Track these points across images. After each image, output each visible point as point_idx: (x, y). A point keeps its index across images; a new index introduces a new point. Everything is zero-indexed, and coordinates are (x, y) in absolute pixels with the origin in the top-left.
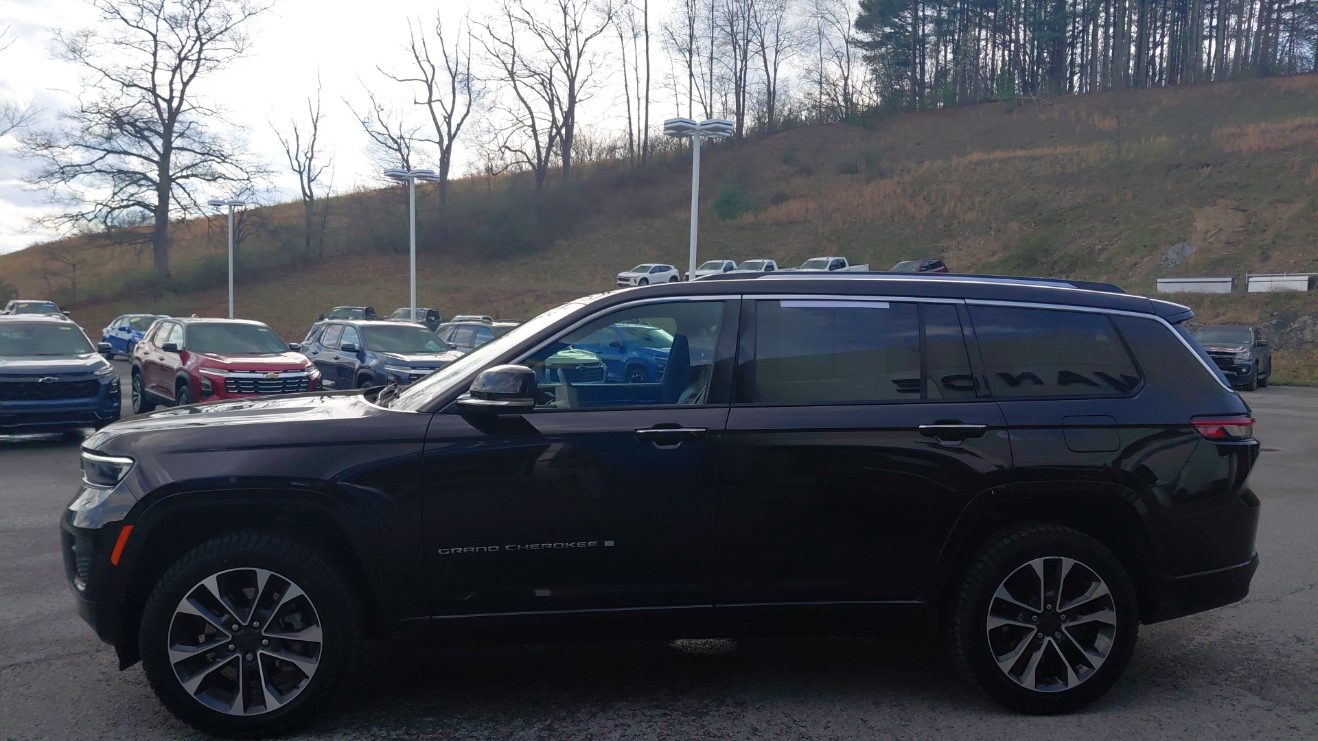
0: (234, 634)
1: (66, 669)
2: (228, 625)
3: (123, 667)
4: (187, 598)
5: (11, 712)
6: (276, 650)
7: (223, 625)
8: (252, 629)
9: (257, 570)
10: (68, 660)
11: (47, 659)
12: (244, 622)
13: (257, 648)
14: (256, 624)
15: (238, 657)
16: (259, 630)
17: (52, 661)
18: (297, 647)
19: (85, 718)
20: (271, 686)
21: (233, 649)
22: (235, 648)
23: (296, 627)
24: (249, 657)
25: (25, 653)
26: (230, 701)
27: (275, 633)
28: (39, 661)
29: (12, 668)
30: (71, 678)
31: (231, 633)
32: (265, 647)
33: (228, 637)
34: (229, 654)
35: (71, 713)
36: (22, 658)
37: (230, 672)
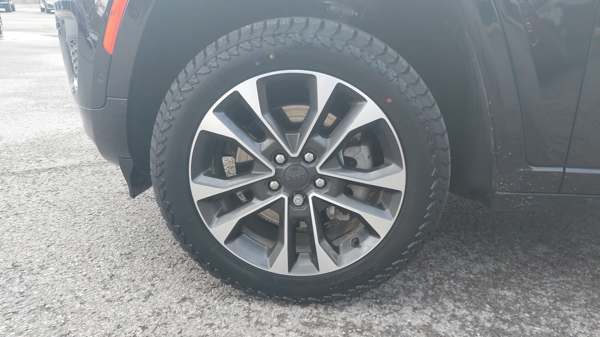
0: (278, 167)
1: (94, 177)
2: (271, 154)
3: (134, 194)
4: (214, 111)
5: (31, 223)
6: (335, 195)
7: (264, 154)
8: (303, 164)
9: (317, 74)
10: (98, 168)
11: (81, 165)
12: (293, 151)
13: (309, 189)
14: (309, 156)
15: (282, 199)
16: (311, 166)
17: (84, 168)
18: (359, 192)
19: (99, 241)
20: (325, 242)
21: (276, 188)
22: (279, 188)
23: (360, 165)
24: (298, 200)
25: (65, 158)
26: (272, 253)
27: (335, 171)
28: (73, 167)
29: (49, 172)
30: (96, 188)
31: (275, 166)
32: (319, 189)
33: (271, 171)
34: (269, 193)
35: (87, 233)
36: (61, 162)
37: (271, 216)
